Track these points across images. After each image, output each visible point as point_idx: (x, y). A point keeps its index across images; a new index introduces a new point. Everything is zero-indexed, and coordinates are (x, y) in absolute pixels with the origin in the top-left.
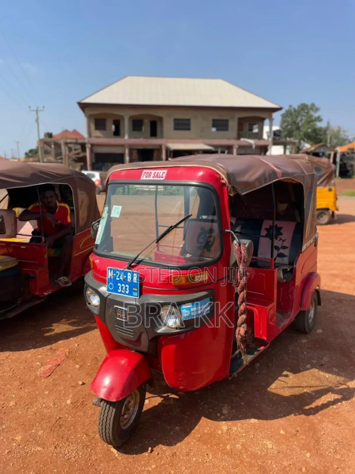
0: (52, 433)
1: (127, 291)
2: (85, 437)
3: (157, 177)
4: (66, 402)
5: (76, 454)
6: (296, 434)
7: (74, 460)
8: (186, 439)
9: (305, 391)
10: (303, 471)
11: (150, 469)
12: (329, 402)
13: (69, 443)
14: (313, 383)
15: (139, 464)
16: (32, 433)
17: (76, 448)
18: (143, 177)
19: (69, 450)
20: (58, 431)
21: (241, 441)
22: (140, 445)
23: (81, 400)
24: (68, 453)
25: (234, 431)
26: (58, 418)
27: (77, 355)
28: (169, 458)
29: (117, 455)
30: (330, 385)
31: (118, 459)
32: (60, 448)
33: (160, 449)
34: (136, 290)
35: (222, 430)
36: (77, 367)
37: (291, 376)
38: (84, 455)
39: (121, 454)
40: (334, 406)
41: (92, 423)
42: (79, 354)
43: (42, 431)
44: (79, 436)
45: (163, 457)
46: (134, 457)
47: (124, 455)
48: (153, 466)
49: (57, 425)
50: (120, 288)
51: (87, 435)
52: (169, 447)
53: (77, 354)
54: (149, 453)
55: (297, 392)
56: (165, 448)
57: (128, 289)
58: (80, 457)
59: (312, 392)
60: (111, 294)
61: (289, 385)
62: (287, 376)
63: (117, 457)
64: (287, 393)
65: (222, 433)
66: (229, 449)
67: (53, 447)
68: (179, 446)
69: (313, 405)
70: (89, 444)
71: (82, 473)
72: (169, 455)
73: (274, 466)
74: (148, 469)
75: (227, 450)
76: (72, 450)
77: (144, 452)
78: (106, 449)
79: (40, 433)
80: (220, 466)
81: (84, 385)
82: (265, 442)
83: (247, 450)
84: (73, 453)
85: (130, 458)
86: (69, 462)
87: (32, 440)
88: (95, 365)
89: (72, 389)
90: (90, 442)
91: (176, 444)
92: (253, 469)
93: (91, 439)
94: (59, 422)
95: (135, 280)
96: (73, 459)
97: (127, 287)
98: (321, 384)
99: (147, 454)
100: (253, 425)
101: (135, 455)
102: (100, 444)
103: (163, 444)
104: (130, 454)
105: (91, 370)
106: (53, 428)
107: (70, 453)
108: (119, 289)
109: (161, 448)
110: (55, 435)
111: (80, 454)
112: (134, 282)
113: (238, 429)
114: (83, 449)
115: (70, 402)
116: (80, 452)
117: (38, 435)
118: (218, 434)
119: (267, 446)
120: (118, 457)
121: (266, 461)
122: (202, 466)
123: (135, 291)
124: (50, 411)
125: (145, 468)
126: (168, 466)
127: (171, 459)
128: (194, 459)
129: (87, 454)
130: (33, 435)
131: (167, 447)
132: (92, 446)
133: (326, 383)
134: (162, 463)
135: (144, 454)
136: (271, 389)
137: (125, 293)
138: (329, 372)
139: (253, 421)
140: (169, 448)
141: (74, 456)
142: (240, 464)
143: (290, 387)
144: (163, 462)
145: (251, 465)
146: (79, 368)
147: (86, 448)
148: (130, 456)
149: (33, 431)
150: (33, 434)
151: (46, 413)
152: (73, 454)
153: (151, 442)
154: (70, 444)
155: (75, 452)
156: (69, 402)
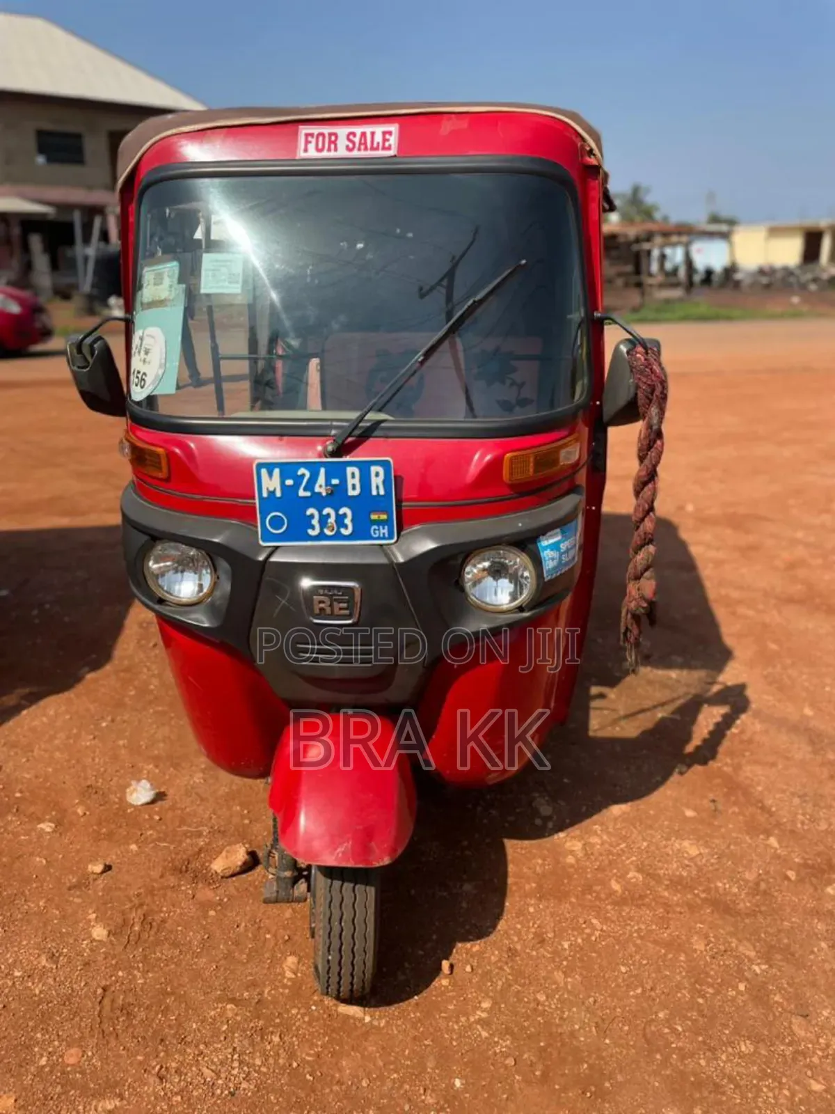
0: (113, 1043)
1: (346, 527)
2: (232, 1010)
3: (366, 149)
4: (91, 936)
5: (245, 1068)
6: (716, 807)
7: (252, 1087)
8: (507, 904)
9: (660, 715)
10: (793, 878)
11: (484, 1015)
12: (717, 724)
13: (197, 1046)
14: (661, 695)
15: (443, 1015)
16: (43, 1067)
17: (230, 1050)
18: (306, 150)
19: (214, 1068)
20: (131, 1030)
21: (628, 862)
22: (407, 965)
23: (135, 916)
24: (219, 1077)
25: (598, 847)
26: (100, 991)
27: (18, 795)
28: (505, 968)
29: (367, 1019)
30: (693, 691)
31: (378, 1028)
32: (177, 1071)
33: (467, 954)
34: (384, 517)
35: (572, 852)
36: (48, 830)
37: (612, 693)
38: (271, 1061)
39: (378, 1012)
40: (734, 730)
41: (222, 962)
42: (21, 791)
43: (73, 1051)
44: (212, 1013)
45: (491, 971)
46: (417, 1004)
47: (387, 1008)
48: (486, 1005)
49: (112, 1010)
50: (315, 522)
51: (233, 1000)
52: (483, 940)
53: (15, 792)
54: (446, 977)
55: (645, 722)
56: (476, 948)
57: (348, 521)
58: (264, 1069)
59: (673, 713)
60: (277, 548)
61: (622, 713)
62: (602, 696)
63: (371, 1022)
64: (630, 730)
65: (578, 860)
66: (620, 891)
67: (152, 1080)
68: (506, 927)
69: (696, 741)
70: (261, 1023)
71: (308, 1112)
72: (500, 960)
73: (735, 890)
74: (477, 1017)
75: (618, 894)
76: (222, 1063)
77: (432, 980)
78: (325, 1016)
79: (72, 1061)
80: (631, 935)
81: (109, 872)
82: (677, 846)
83: (658, 879)
84: (233, 1068)
85: (411, 1008)
86: (244, 1100)
87: (59, 1089)
88: (102, 808)
89: (78, 893)
90: (259, 1018)
91: (494, 927)
92: (702, 912)
93: (256, 1009)
94: (113, 1001)
95: (377, 487)
96: (244, 1085)
97: (345, 515)
98: (675, 695)
99: (445, 982)
100: (624, 817)
101: (416, 997)
102: (294, 1011)
103: (465, 939)
104: (402, 1001)
105: (99, 824)
106: (105, 1026)
107: (223, 1075)
108: (313, 528)
109: (465, 953)
110: (131, 1045)
111: (258, 1062)
112: (374, 493)
113: (602, 838)
114: (252, 1044)
115: (105, 932)
116: (254, 1059)
117: (68, 1065)
118: (572, 866)
119: (687, 853)
120: (376, 1023)
121: (712, 886)
122: (595, 952)
123: (379, 523)
124: (51, 981)
125: (468, 1019)
126: (519, 988)
127: (512, 968)
128: (566, 945)
129: (278, 1054)
130: (51, 1072)
131: (479, 942)
132: (275, 1026)
133: (682, 691)
134: (499, 988)
135: (435, 983)
136: (596, 731)
137: (338, 536)
138: (670, 666)
139: (617, 810)
140: (485, 943)
141: (243, 1075)
142: (668, 913)
143: (627, 717)
144: (500, 983)
145: (692, 907)
146: (54, 831)
147: (262, 1038)
148: (403, 1005)
149: (43, 1061)
150: (47, 1069)
151: (41, 992)
152: (235, 1072)
153: (429, 945)
154: (202, 1047)
155: (236, 1064)
156: (99, 932)
